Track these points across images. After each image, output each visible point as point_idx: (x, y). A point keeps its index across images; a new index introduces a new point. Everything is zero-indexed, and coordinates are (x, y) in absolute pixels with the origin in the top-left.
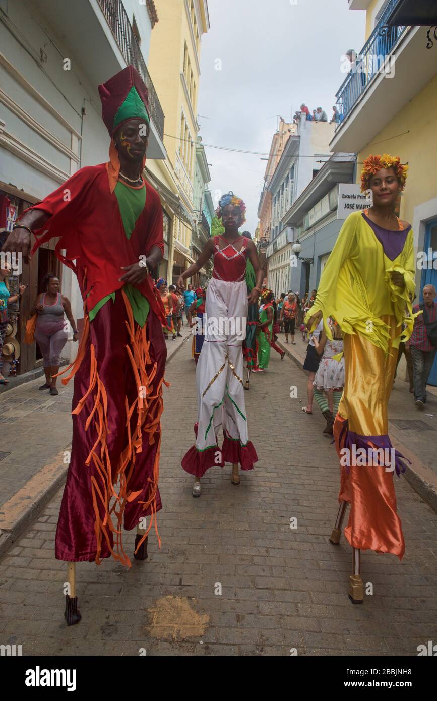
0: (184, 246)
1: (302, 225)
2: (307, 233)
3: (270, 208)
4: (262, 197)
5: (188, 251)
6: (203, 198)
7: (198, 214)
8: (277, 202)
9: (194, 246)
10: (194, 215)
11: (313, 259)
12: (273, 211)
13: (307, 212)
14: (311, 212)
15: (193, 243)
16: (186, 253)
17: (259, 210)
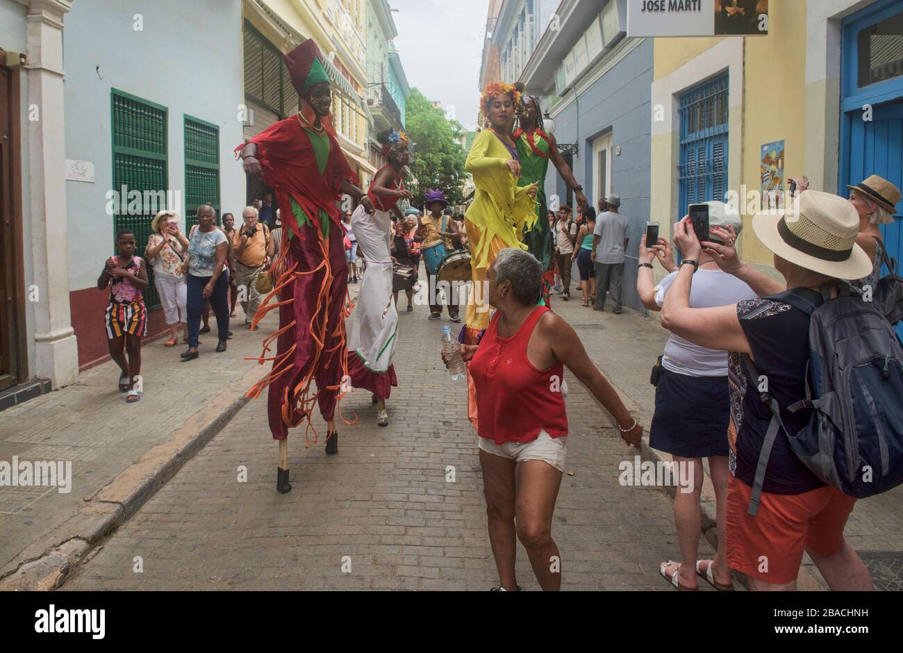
0: (355, 144)
1: (552, 90)
2: (563, 101)
3: (497, 73)
4: (483, 57)
5: (362, 151)
6: (386, 64)
7: (378, 89)
8: (508, 59)
9: (374, 143)
10: (370, 90)
11: (576, 146)
12: (503, 74)
13: (561, 62)
14: (568, 61)
15: (371, 138)
16: (358, 155)
17: (480, 81)
